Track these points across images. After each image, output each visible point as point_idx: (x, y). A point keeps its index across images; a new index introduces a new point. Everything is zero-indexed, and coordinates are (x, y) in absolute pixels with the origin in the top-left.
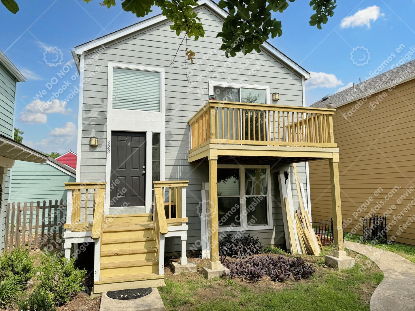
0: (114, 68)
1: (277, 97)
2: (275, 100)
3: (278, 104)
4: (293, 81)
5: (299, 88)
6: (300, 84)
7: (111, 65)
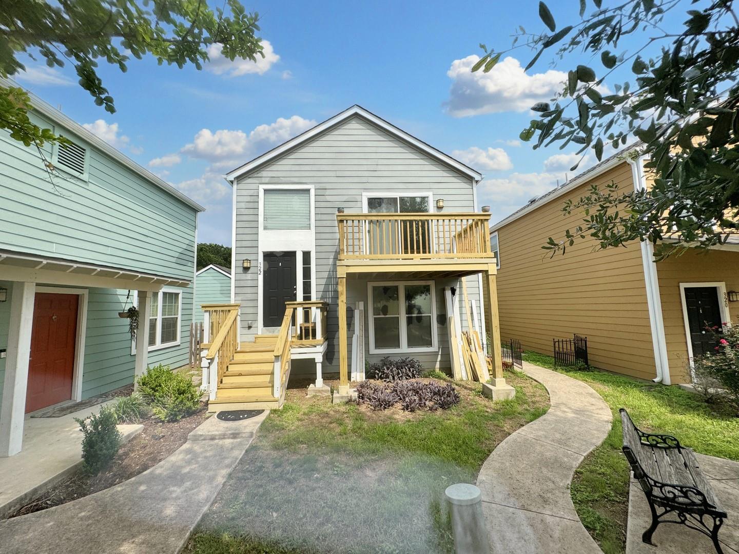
0: (265, 191)
1: (441, 204)
2: (440, 208)
3: (443, 212)
4: (461, 185)
5: (470, 191)
6: (471, 187)
7: (262, 187)
